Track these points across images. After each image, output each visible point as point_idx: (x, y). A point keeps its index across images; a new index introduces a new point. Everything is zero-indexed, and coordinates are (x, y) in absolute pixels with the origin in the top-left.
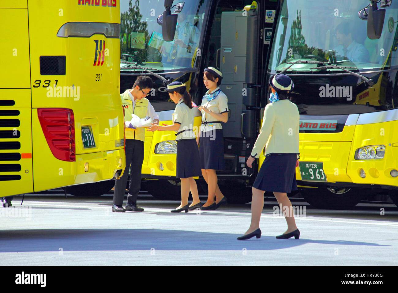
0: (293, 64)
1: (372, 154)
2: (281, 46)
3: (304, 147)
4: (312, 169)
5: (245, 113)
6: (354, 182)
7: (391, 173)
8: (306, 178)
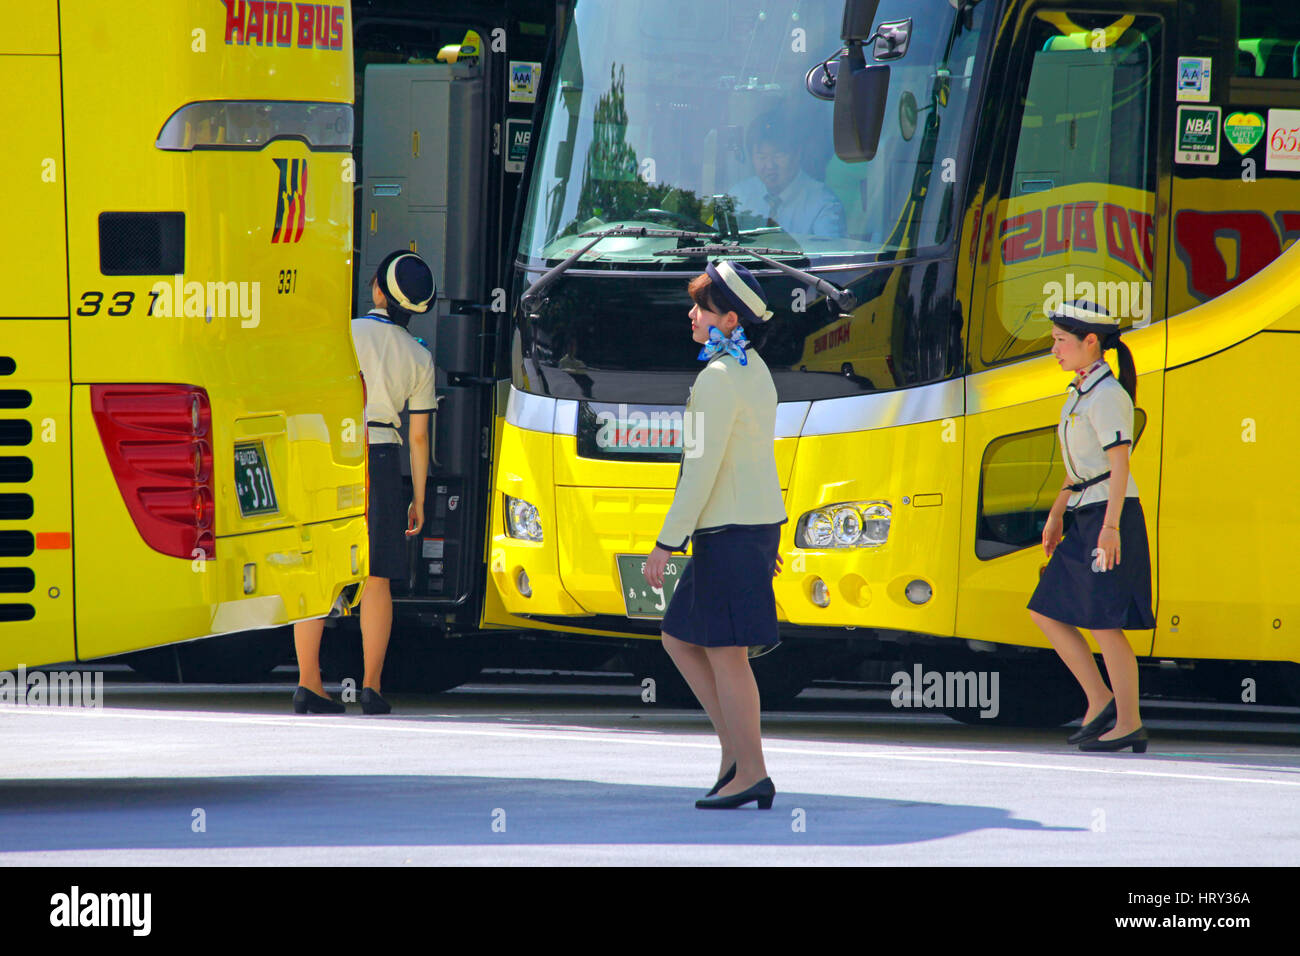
0: (600, 237)
1: (851, 531)
2: (560, 179)
3: (635, 508)
5: (442, 397)
6: (792, 621)
7: (907, 591)
8: (640, 609)
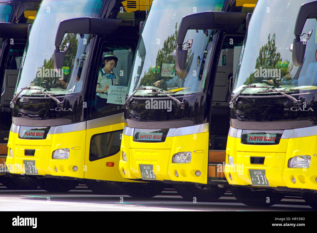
0: (137, 90)
4: (147, 170)
6: (172, 180)
7: (195, 173)
8: (144, 177)
